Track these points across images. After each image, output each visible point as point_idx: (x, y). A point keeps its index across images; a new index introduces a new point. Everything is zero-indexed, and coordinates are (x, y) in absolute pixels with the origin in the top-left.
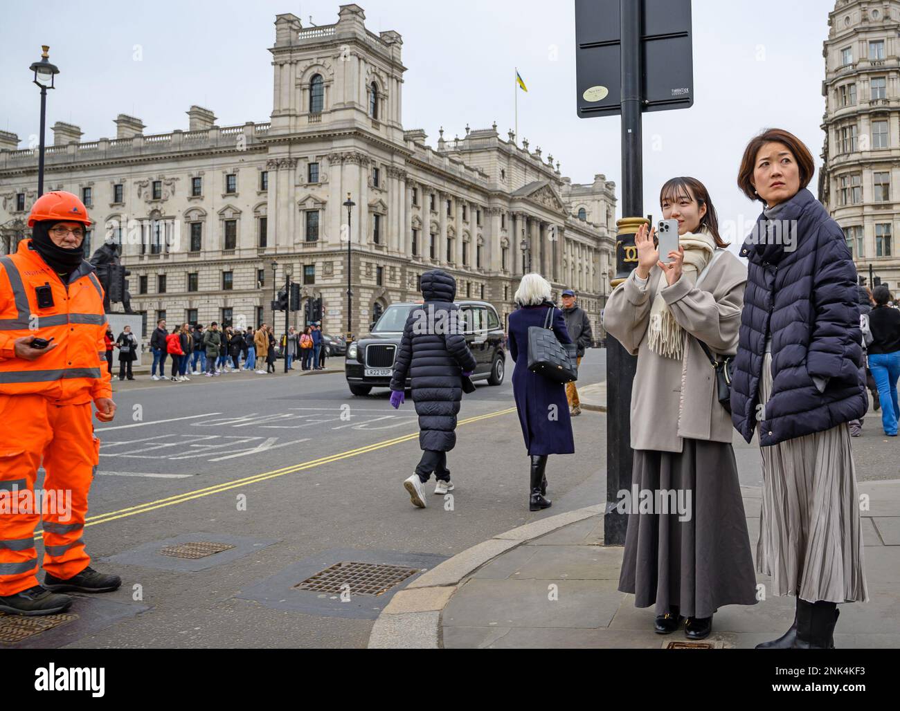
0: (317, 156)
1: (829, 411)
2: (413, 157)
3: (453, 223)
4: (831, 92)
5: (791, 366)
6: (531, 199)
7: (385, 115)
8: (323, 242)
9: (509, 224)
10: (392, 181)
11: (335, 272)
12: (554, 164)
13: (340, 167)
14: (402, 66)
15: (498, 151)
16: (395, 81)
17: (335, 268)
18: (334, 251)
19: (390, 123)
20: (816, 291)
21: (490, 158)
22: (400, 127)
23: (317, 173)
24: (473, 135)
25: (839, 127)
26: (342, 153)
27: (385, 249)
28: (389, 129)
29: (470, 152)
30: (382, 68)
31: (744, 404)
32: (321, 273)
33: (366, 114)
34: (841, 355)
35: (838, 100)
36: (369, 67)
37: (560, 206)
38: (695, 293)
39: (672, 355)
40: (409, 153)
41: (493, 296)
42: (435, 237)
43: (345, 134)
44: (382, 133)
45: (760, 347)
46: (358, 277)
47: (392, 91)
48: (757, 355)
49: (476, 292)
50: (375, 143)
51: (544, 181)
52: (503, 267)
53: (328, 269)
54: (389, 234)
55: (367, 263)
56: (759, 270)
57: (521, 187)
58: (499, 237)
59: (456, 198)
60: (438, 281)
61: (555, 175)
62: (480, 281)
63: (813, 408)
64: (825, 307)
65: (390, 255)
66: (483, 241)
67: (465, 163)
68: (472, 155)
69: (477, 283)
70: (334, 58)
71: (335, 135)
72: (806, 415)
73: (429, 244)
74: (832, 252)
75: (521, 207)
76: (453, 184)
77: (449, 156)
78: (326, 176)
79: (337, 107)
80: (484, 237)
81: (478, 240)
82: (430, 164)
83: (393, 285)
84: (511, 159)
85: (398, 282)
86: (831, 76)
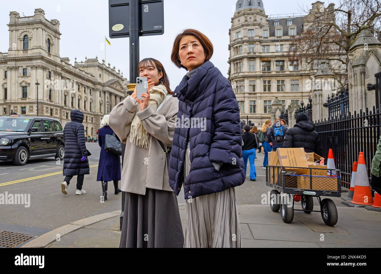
0: (26, 66)
1: (223, 181)
2: (64, 68)
3: (80, 94)
4: (232, 49)
5: (200, 156)
6: (112, 86)
7: (53, 52)
8: (29, 99)
9: (102, 95)
10: (56, 77)
11: (34, 110)
12: (121, 73)
13: (35, 70)
14: (59, 33)
15: (98, 67)
16: (57, 39)
17: (34, 108)
18: (33, 102)
19: (55, 55)
20: (215, 115)
21: (95, 70)
22: (59, 56)
23: (26, 72)
24: (88, 61)
25: (235, 62)
26: (36, 65)
27: (53, 102)
28: (55, 57)
29: (87, 67)
30: (52, 33)
31: (175, 175)
32: (28, 110)
33: (46, 51)
34: (229, 151)
35: (235, 52)
36: (46, 33)
37: (123, 89)
38: (155, 115)
39: (144, 146)
40: (62, 66)
41: (96, 122)
42: (73, 98)
43: (37, 58)
44: (52, 58)
45: (184, 145)
46: (43, 112)
47: (56, 42)
48: (183, 149)
49: (90, 120)
50: (49, 62)
51: (116, 79)
52: (100, 111)
53: (31, 109)
54: (55, 96)
55: (46, 107)
56: (184, 104)
57: (107, 81)
58: (99, 100)
59: (82, 84)
60: (77, 114)
61: (121, 77)
62: (91, 116)
63: (213, 179)
64: (220, 124)
65: (55, 104)
66: (92, 101)
67: (85, 71)
68: (88, 68)
69: (90, 117)
70: (33, 29)
71: (33, 58)
72: (209, 183)
73: (71, 101)
74: (224, 93)
75: (107, 89)
76: (81, 79)
77: (79, 68)
78: (30, 74)
79: (34, 48)
80: (92, 99)
81: (90, 100)
82: (71, 71)
83: (56, 116)
84: (103, 70)
85: (58, 115)
86: (232, 43)
